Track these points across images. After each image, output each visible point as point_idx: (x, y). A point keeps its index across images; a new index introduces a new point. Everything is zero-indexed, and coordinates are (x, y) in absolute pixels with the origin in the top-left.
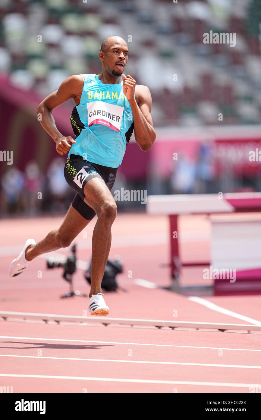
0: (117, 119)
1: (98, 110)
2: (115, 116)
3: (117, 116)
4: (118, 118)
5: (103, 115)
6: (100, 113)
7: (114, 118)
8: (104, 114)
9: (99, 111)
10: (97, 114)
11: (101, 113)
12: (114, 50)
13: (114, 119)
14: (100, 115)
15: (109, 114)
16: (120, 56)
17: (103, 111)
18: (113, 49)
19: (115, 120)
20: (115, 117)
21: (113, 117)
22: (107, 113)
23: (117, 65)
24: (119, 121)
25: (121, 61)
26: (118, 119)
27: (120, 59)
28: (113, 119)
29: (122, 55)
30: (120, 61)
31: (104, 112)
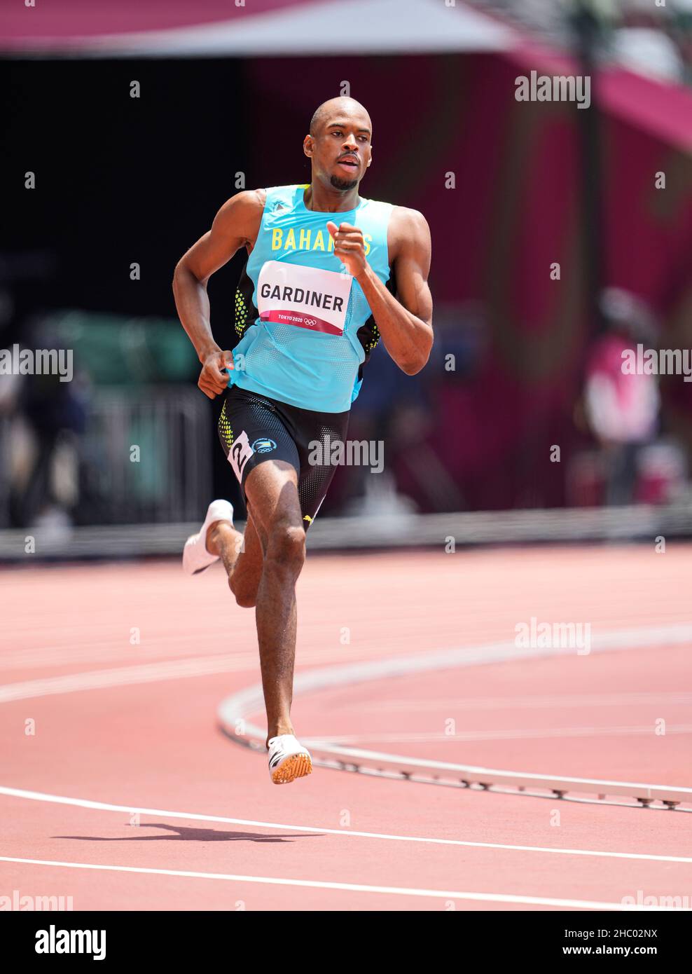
0: (335, 304)
1: (286, 288)
2: (331, 297)
3: (336, 298)
4: (339, 302)
5: (295, 300)
6: (289, 295)
7: (330, 302)
8: (299, 298)
9: (288, 291)
10: (282, 297)
11: (292, 297)
12: (332, 128)
13: (327, 305)
14: (290, 300)
15: (315, 294)
16: (347, 143)
17: (297, 290)
18: (330, 127)
19: (332, 308)
20: (332, 300)
21: (325, 301)
22: (308, 292)
23: (339, 162)
24: (340, 310)
25: (349, 153)
26: (339, 305)
27: (345, 151)
28: (324, 307)
29: (351, 140)
30: (346, 153)
31: (300, 293)
